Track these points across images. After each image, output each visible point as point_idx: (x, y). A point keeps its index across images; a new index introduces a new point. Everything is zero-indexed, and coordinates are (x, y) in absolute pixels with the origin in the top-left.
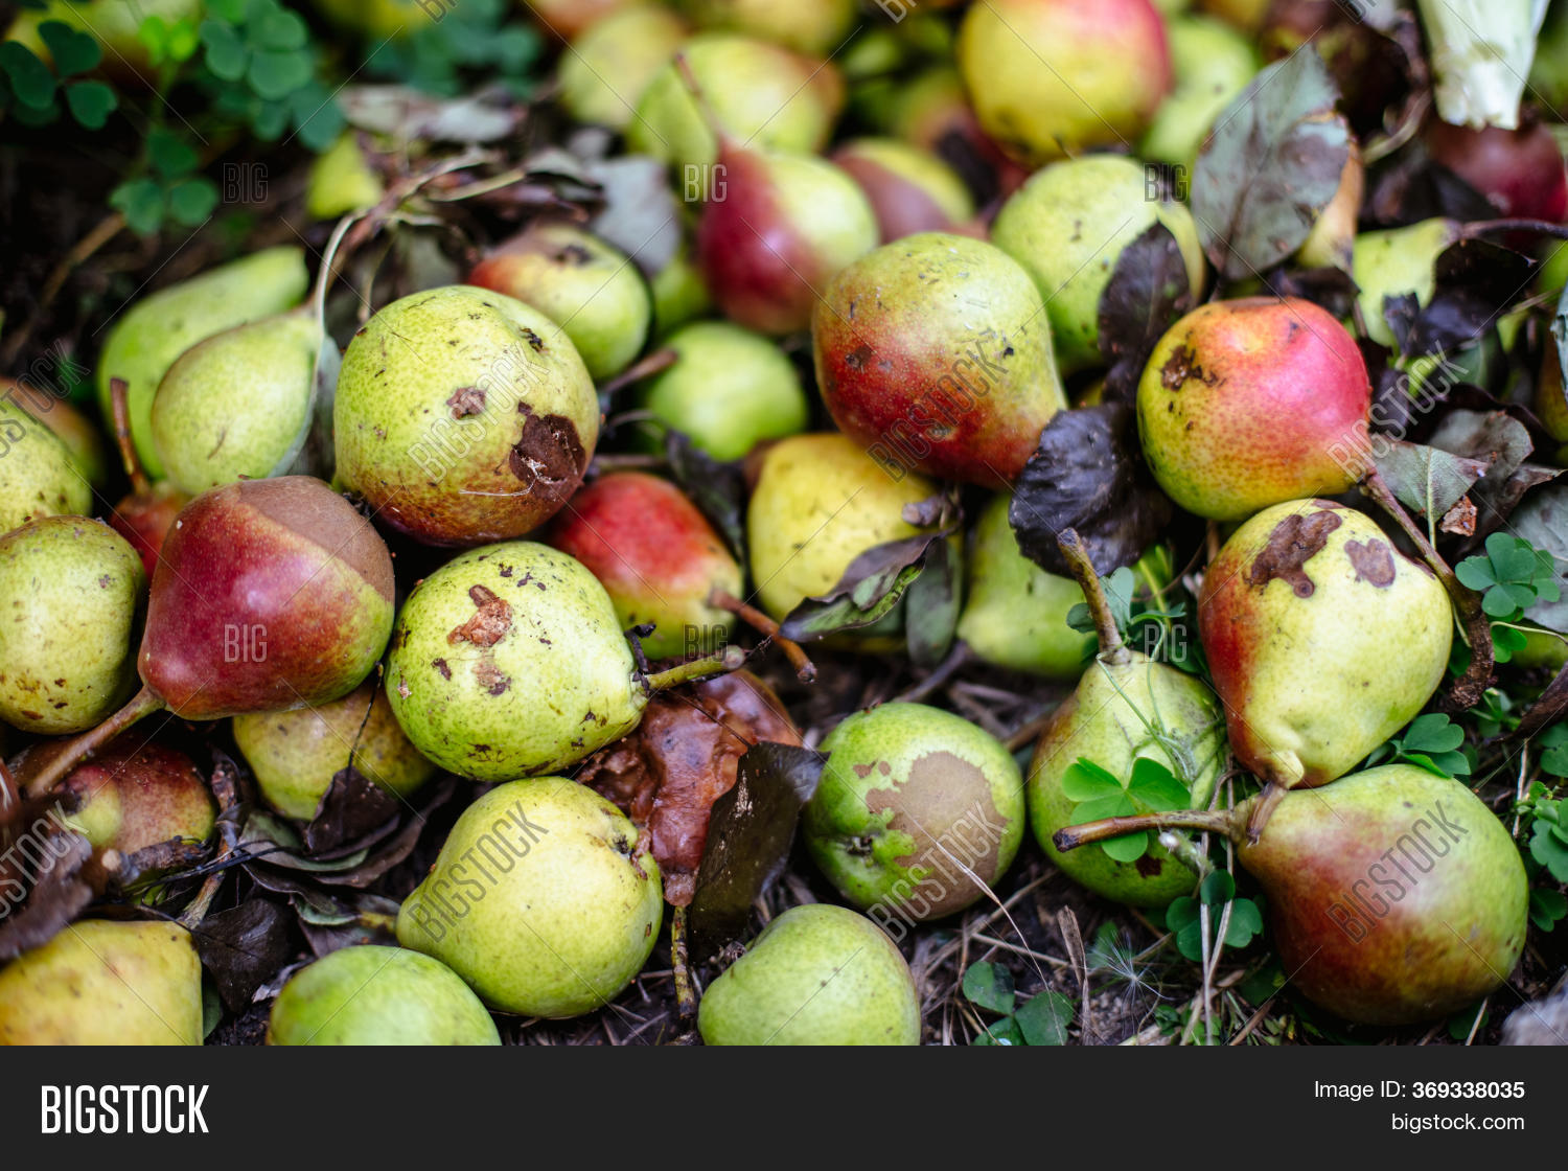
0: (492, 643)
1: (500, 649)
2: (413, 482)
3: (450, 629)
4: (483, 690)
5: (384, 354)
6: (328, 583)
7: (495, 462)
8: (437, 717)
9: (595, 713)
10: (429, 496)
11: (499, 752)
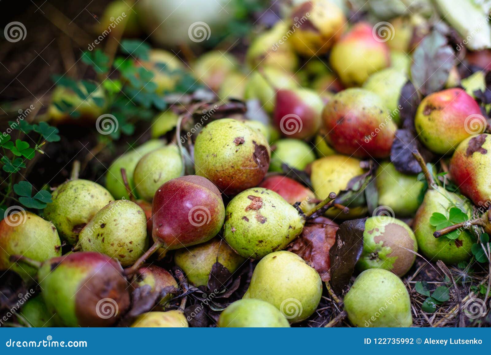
0: (259, 208)
1: (261, 210)
2: (226, 167)
3: (245, 208)
4: (259, 222)
5: (211, 135)
6: (210, 196)
7: (249, 158)
8: (246, 234)
9: (291, 226)
10: (231, 171)
11: (266, 242)
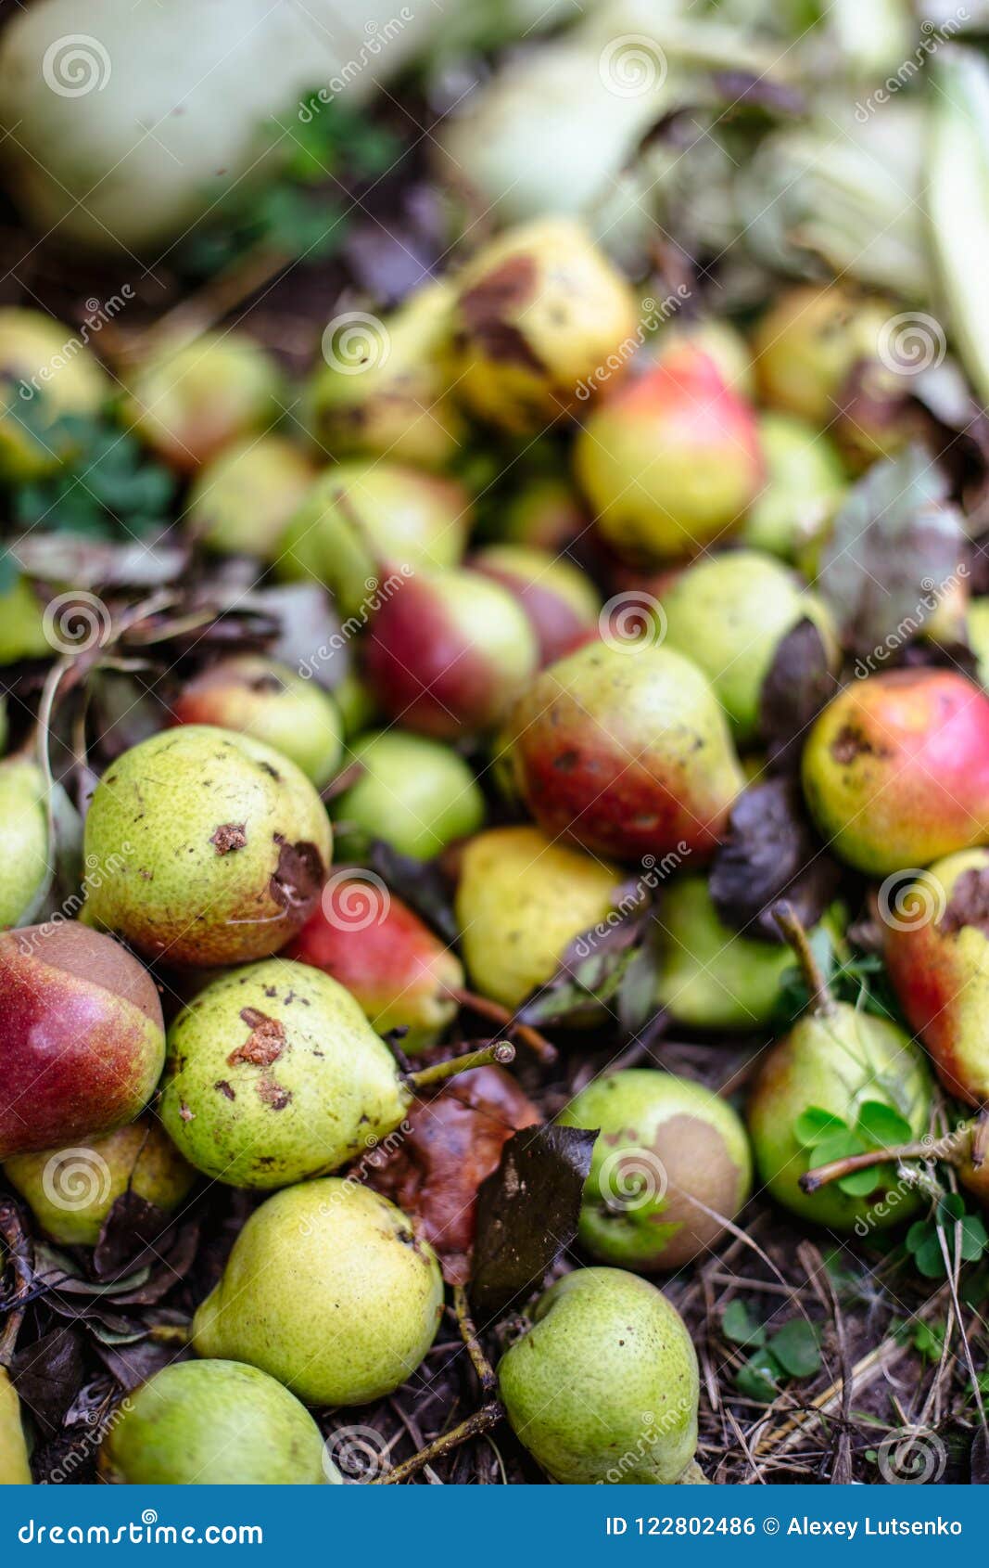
0: (271, 1062)
1: (279, 1066)
2: (181, 917)
3: (228, 1052)
4: (267, 1106)
5: (141, 799)
6: (117, 1022)
7: (257, 892)
8: (223, 1136)
9: (368, 1115)
10: (194, 927)
11: (283, 1162)
